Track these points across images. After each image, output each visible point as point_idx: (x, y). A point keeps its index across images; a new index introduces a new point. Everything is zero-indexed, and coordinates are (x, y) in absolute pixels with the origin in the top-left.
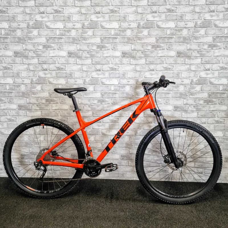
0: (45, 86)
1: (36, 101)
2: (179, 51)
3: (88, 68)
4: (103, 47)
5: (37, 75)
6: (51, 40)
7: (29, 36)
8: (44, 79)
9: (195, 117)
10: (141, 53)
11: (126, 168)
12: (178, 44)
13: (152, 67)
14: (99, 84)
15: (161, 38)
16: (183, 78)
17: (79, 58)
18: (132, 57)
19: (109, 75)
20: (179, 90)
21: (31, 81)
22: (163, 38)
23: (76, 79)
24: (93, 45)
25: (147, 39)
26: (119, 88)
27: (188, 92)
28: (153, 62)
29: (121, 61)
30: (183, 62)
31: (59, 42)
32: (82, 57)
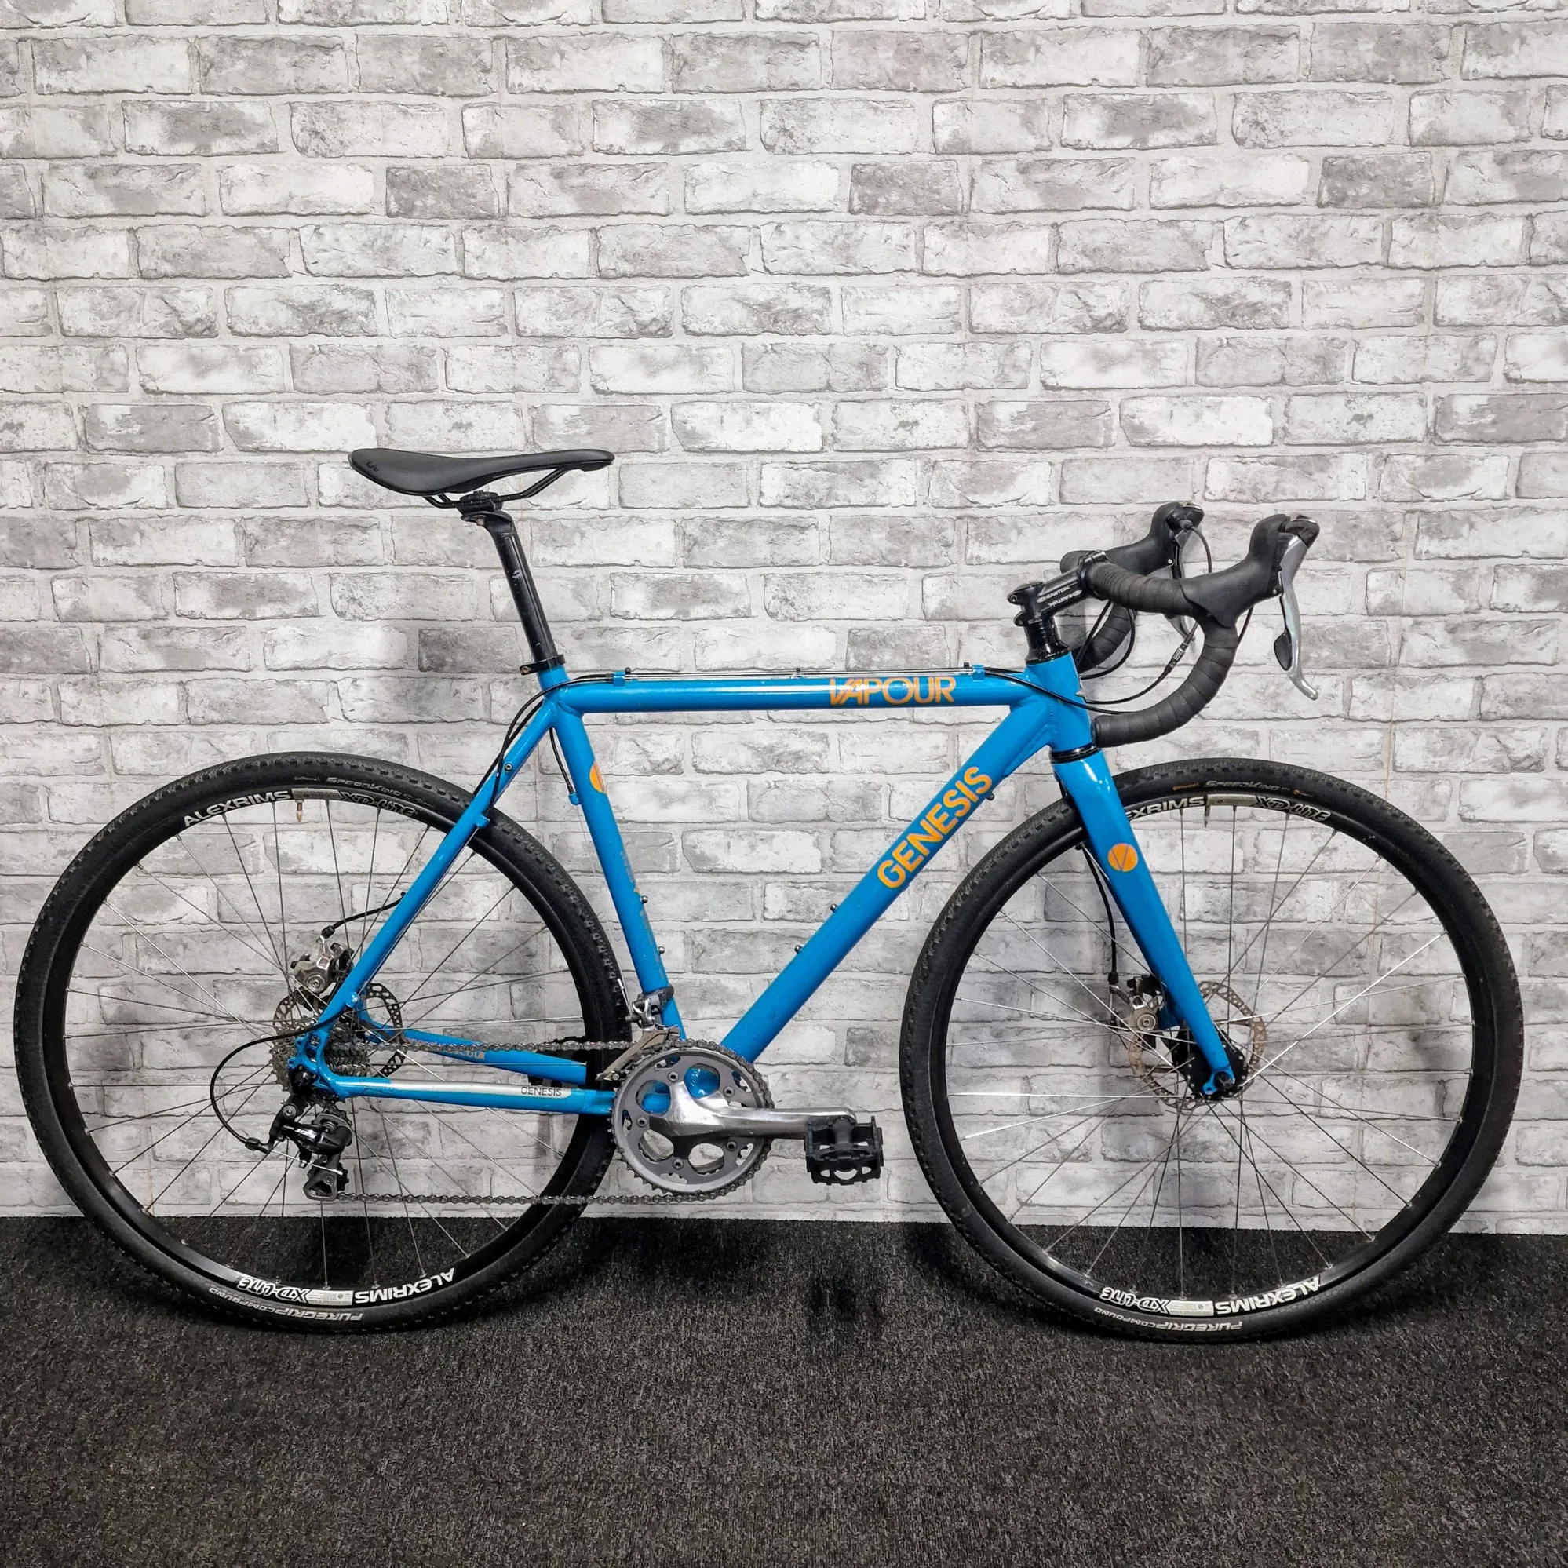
0: (207, 472)
1: (132, 594)
2: (1343, 152)
3: (561, 308)
5: (134, 380)
6: (240, 66)
7: (44, 34)
8: (193, 409)
9: (1458, 712)
10: (1014, 179)
12: (1336, 96)
13: (1104, 297)
14: (661, 451)
15: (1187, 41)
16: (1363, 394)
17: (486, 223)
18: (942, 214)
19: (744, 371)
20: (1332, 494)
21: (80, 428)
22: (1202, 43)
23: (460, 408)
24: (599, 107)
25: (1064, 50)
26: (827, 485)
27: (1408, 507)
28: (1117, 250)
29: (844, 249)
30: (1375, 254)
31: (302, 86)
32: (507, 214)
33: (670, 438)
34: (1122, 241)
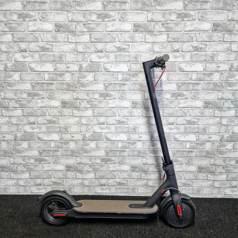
0: (26, 75)
1: (14, 95)
2: (217, 22)
3: (85, 47)
4: (107, 16)
5: (13, 59)
6: (30, 6)
8: (23, 63)
9: (232, 115)
10: (161, 26)
11: (138, 181)
12: (216, 12)
13: (175, 46)
14: (101, 72)
15: (191, 3)
16: (219, 63)
17: (72, 33)
18: (149, 32)
19: (115, 59)
20: (213, 80)
21: (4, 67)
22: (193, 3)
23: (68, 64)
24: (91, 13)
25: (170, 4)
26: (129, 77)
27: (225, 82)
28: (178, 38)
29: (132, 38)
30: (221, 39)
31: (41, 9)
32: (75, 32)
33: (103, 70)
34: (179, 37)
